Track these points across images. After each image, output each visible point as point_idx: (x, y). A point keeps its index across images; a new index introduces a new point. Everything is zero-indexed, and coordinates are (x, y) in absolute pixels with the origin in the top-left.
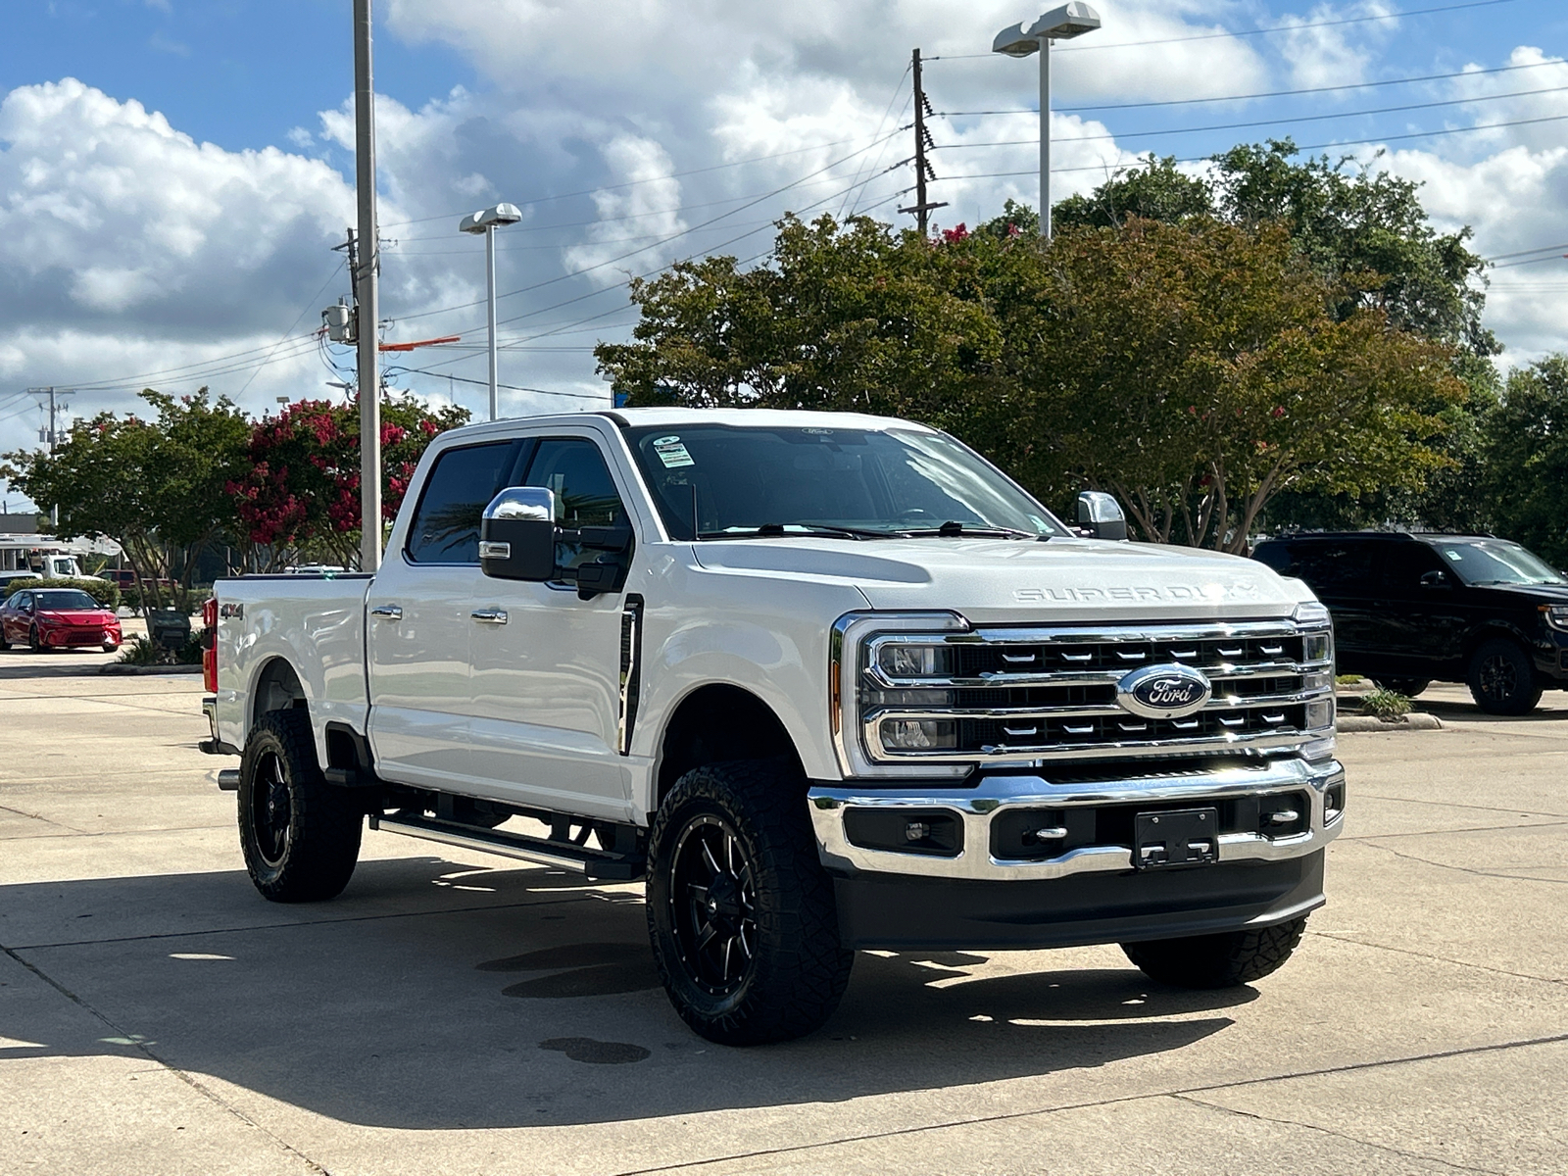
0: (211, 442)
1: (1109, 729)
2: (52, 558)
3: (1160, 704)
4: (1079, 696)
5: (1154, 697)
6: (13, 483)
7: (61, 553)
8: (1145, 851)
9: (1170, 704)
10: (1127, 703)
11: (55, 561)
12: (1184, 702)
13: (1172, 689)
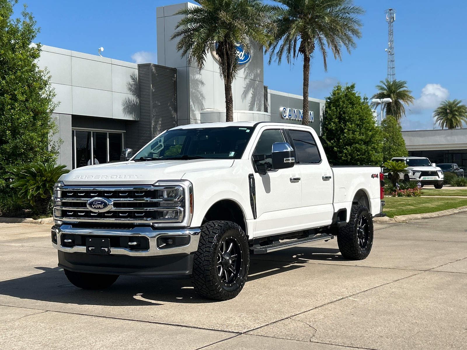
1: (88, 214)
4: (82, 205)
5: (93, 206)
8: (90, 249)
12: (102, 208)
13: (98, 204)
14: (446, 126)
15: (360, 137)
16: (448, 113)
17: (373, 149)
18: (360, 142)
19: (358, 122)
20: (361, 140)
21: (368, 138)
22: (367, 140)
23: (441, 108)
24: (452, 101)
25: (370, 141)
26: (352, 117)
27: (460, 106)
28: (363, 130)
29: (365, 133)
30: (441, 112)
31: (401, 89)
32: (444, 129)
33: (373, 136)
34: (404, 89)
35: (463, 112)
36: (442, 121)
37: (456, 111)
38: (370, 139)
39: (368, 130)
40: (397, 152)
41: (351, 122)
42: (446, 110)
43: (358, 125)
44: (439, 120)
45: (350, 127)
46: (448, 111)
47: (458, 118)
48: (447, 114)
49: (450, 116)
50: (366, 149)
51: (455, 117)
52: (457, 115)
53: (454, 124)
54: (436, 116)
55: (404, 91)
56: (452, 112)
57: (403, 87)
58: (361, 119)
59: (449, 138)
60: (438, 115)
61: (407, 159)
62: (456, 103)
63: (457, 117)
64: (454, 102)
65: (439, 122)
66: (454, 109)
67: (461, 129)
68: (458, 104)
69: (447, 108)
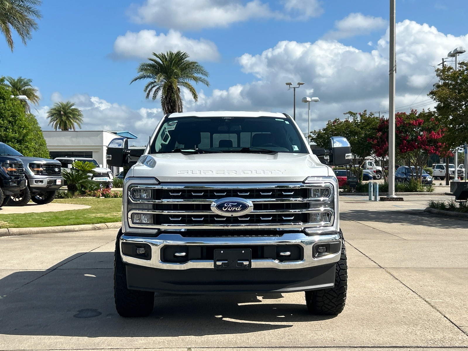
0: (365, 126)
1: (211, 219)
2: (367, 161)
3: (227, 211)
4: (198, 208)
5: (224, 209)
6: (311, 140)
7: (371, 160)
8: (219, 263)
9: (232, 211)
10: (215, 210)
11: (368, 162)
12: (238, 211)
13: (233, 206)
14: (59, 128)
15: (13, 135)
16: (63, 115)
17: (26, 148)
18: (13, 140)
19: (11, 119)
20: (14, 138)
21: (22, 136)
22: (21, 138)
23: (55, 109)
24: (65, 103)
25: (23, 140)
26: (4, 113)
27: (73, 109)
28: (16, 128)
29: (18, 131)
30: (55, 114)
31: (26, 88)
32: (57, 130)
33: (26, 134)
34: (30, 87)
35: (76, 115)
36: (55, 122)
37: (70, 113)
38: (23, 137)
39: (21, 127)
40: (39, 152)
41: (3, 118)
42: (60, 112)
43: (10, 122)
44: (53, 121)
45: (2, 123)
46: (62, 113)
47: (72, 121)
48: (60, 115)
49: (64, 118)
50: (20, 148)
51: (69, 120)
52: (70, 117)
53: (68, 126)
54: (49, 117)
55: (30, 89)
56: (65, 114)
57: (28, 85)
58: (14, 116)
59: (74, 140)
60: (52, 116)
61: (75, 159)
62: (69, 105)
63: (70, 119)
64: (67, 104)
65: (52, 123)
66: (68, 111)
67: (74, 131)
68: (71, 106)
69: (61, 110)
